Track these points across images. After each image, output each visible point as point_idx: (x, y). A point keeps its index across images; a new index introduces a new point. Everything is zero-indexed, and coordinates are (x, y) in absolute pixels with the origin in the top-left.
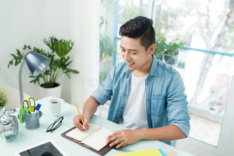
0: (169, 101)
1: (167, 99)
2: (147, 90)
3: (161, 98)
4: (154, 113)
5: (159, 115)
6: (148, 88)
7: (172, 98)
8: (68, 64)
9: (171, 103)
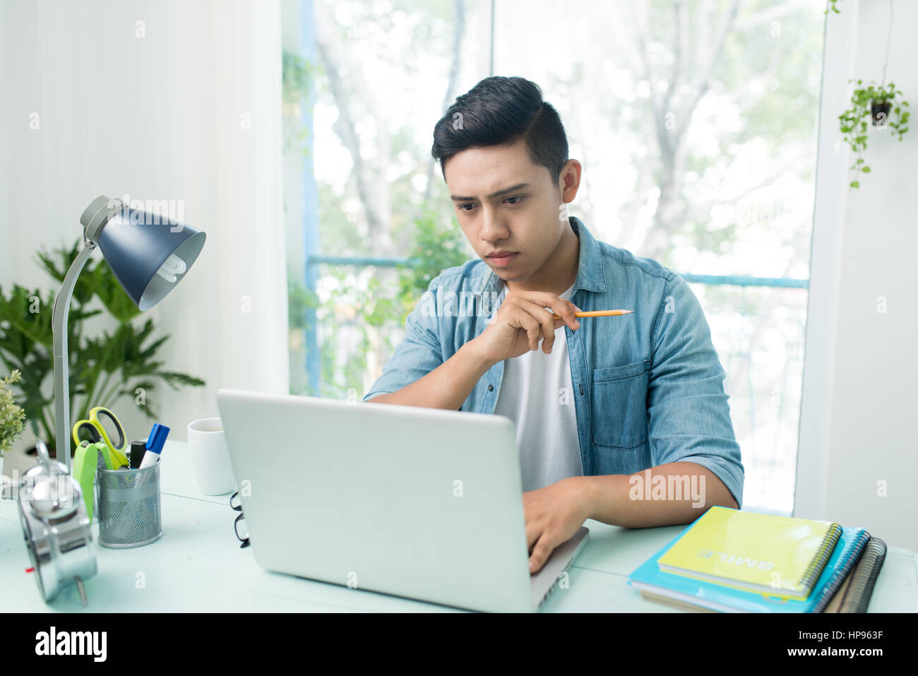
0: (659, 379)
1: (656, 371)
2: (574, 350)
3: (635, 369)
4: (612, 439)
5: (633, 441)
6: (578, 341)
7: (672, 362)
8: (151, 351)
9: (668, 384)
